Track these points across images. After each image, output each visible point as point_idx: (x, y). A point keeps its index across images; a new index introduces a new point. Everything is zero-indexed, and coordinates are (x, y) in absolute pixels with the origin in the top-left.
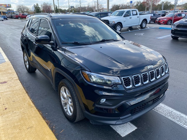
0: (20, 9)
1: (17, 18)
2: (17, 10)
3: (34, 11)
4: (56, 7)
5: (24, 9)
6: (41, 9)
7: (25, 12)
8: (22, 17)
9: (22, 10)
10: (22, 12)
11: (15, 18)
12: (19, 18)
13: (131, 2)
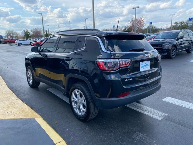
0: (9, 34)
1: (6, 42)
2: (6, 35)
3: (23, 36)
4: (47, 32)
5: (13, 34)
6: (31, 34)
7: (14, 37)
8: (11, 42)
9: (11, 35)
10: (11, 37)
11: (3, 43)
12: (8, 43)
13: (114, 26)
